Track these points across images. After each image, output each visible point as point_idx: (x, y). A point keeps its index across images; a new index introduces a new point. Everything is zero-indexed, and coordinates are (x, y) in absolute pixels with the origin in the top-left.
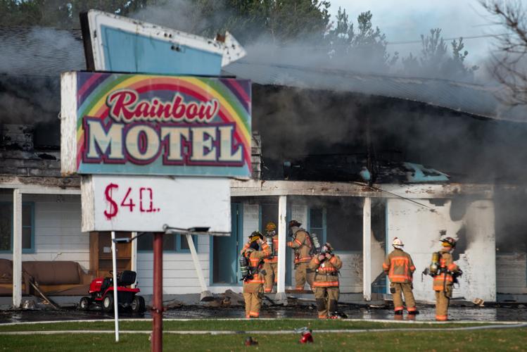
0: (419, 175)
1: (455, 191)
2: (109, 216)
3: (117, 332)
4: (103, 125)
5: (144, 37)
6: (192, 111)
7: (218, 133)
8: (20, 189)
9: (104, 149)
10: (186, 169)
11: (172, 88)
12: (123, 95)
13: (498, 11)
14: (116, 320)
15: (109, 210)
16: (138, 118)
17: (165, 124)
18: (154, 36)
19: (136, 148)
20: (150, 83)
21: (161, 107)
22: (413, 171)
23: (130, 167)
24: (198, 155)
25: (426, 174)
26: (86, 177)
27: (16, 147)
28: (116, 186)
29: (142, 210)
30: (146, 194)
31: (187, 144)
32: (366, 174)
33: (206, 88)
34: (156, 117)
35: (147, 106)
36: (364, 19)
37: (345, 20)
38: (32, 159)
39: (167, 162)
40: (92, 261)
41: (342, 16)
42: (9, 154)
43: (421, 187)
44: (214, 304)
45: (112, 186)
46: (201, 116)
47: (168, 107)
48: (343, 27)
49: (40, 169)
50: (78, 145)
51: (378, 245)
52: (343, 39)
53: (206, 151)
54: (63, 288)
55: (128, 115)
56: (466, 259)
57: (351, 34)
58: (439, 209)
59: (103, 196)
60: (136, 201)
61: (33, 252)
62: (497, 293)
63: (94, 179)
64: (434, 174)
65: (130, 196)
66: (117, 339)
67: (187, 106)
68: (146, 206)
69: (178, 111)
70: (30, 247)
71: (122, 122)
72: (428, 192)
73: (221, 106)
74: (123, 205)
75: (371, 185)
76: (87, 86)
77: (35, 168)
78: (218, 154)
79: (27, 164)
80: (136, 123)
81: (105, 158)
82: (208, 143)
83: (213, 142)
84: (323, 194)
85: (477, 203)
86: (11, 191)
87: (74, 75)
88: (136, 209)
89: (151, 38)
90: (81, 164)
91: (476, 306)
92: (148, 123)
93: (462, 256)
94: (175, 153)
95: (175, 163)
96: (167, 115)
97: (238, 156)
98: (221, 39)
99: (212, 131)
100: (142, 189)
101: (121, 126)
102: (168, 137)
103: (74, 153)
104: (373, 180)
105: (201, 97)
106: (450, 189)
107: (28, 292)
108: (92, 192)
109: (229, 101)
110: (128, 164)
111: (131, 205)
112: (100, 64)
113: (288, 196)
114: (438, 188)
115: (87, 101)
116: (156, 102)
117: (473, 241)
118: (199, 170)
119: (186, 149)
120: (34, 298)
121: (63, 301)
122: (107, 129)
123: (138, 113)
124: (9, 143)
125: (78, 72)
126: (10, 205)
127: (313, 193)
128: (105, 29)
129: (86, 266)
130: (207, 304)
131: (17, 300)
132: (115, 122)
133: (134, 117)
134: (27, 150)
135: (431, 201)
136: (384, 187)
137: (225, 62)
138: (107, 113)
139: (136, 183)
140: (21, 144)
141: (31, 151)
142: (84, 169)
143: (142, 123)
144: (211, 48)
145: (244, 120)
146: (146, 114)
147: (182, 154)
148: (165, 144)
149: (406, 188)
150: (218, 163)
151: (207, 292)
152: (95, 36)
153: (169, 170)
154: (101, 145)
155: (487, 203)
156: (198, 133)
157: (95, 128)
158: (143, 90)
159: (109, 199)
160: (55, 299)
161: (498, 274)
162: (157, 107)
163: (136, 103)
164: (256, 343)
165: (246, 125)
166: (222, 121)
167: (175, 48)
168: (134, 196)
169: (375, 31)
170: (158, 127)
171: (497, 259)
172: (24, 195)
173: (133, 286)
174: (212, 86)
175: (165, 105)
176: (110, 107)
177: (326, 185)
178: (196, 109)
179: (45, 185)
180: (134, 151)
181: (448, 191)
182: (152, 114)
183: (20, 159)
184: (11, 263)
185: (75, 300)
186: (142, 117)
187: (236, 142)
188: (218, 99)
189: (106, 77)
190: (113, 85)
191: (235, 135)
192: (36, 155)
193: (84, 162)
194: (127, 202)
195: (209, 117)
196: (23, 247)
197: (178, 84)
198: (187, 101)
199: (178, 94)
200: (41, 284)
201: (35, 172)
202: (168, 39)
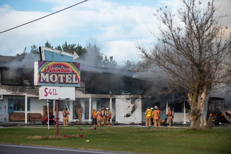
0: (123, 93)
1: (132, 97)
2: (46, 96)
3: (49, 128)
4: (44, 74)
5: (54, 53)
6: (66, 71)
7: (72, 76)
8: (27, 95)
9: (44, 80)
10: (64, 85)
11: (61, 65)
12: (49, 66)
13: (140, 49)
14: (49, 126)
15: (46, 94)
16: (53, 72)
17: (59, 74)
18: (57, 52)
19: (52, 79)
20: (56, 64)
21: (58, 69)
22: (122, 92)
23: (50, 84)
24: (67, 81)
25: (125, 93)
26: (40, 86)
27: (26, 85)
28: (47, 89)
29: (53, 94)
30: (54, 90)
31: (65, 78)
32: (111, 93)
33: (69, 65)
34: (57, 72)
35: (55, 69)
36: (111, 58)
37: (107, 58)
38: (30, 88)
39: (60, 83)
40: (44, 113)
41: (106, 57)
42: (24, 87)
43: (124, 96)
44: (73, 124)
45: (46, 88)
46: (68, 72)
47: (60, 69)
48: (106, 60)
49: (32, 91)
50: (38, 78)
51: (113, 110)
52: (106, 63)
53: (69, 80)
54: (37, 119)
55: (50, 71)
56: (134, 113)
57: (108, 61)
58: (128, 101)
59: (44, 91)
60: (52, 92)
61: (30, 111)
62: (142, 122)
63: (42, 87)
64: (127, 93)
65: (51, 91)
66: (49, 129)
67: (65, 69)
68: (55, 94)
69: (62, 71)
70: (29, 110)
71: (49, 73)
72: (126, 97)
73: (73, 69)
74: (49, 93)
75: (112, 95)
76: (40, 64)
77: (30, 90)
78: (72, 81)
79: (28, 90)
80: (52, 73)
81: (44, 82)
82: (70, 78)
83: (71, 78)
84: (100, 97)
85: (137, 100)
86: (25, 96)
87: (37, 62)
88: (52, 94)
89: (56, 53)
90: (39, 83)
91: (137, 124)
92: (55, 73)
93: (134, 112)
94: (62, 81)
95: (62, 83)
96: (60, 72)
97: (77, 82)
98: (73, 53)
99: (71, 75)
100: (53, 89)
101: (48, 74)
102: (60, 77)
103: (37, 80)
104: (112, 94)
105: (68, 67)
106: (131, 96)
107: (29, 120)
108: (42, 90)
109: (75, 68)
110: (50, 83)
111: (51, 93)
112: (44, 59)
113: (92, 98)
114: (128, 96)
115: (41, 68)
116: (57, 68)
117: (136, 109)
118: (67, 85)
119: (64, 80)
120: (30, 122)
121: (37, 123)
122: (45, 75)
123: (53, 71)
124: (24, 85)
125: (38, 61)
126: (25, 99)
127: (98, 97)
128: (45, 51)
129: (42, 114)
130: (72, 124)
131: (26, 122)
132: (47, 73)
133: (52, 72)
134: (28, 86)
135: (126, 99)
136: (115, 96)
137: (74, 59)
138: (45, 71)
139: (52, 88)
140: (27, 85)
141: (29, 87)
142: (40, 84)
143: (54, 73)
144: (71, 56)
145: (78, 73)
146: (55, 71)
147: (63, 81)
148: (59, 78)
149: (120, 96)
150: (72, 83)
151: (72, 121)
152: (43, 52)
153: (60, 85)
154: (44, 79)
155: (140, 100)
156: (67, 76)
157: (42, 74)
158: (54, 65)
159: (45, 91)
160: (35, 122)
161: (142, 117)
162: (57, 70)
163: (52, 69)
164: (82, 130)
165: (79, 74)
166: (73, 73)
167: (62, 55)
168: (52, 91)
169: (114, 61)
170: (57, 74)
171: (142, 113)
172: (28, 97)
173: (54, 119)
174: (71, 64)
175: (59, 69)
176: (46, 69)
177: (101, 95)
178: (67, 70)
179: (33, 95)
180: (52, 80)
181: (130, 97)
182: (56, 71)
183: (27, 88)
184: (25, 113)
185: (40, 122)
186: (54, 72)
187: (76, 78)
188: (72, 68)
189: (45, 62)
190: (46, 64)
191: (76, 76)
192: (31, 87)
193: (40, 83)
194: (50, 92)
195: (70, 72)
196: (27, 110)
197: (62, 64)
198: (65, 68)
199: (62, 67)
200: (32, 118)
201: (30, 91)
202: (60, 53)
